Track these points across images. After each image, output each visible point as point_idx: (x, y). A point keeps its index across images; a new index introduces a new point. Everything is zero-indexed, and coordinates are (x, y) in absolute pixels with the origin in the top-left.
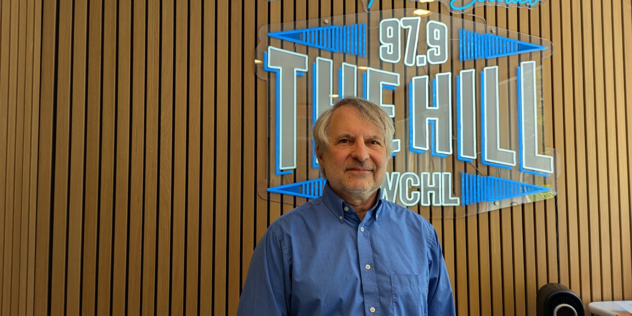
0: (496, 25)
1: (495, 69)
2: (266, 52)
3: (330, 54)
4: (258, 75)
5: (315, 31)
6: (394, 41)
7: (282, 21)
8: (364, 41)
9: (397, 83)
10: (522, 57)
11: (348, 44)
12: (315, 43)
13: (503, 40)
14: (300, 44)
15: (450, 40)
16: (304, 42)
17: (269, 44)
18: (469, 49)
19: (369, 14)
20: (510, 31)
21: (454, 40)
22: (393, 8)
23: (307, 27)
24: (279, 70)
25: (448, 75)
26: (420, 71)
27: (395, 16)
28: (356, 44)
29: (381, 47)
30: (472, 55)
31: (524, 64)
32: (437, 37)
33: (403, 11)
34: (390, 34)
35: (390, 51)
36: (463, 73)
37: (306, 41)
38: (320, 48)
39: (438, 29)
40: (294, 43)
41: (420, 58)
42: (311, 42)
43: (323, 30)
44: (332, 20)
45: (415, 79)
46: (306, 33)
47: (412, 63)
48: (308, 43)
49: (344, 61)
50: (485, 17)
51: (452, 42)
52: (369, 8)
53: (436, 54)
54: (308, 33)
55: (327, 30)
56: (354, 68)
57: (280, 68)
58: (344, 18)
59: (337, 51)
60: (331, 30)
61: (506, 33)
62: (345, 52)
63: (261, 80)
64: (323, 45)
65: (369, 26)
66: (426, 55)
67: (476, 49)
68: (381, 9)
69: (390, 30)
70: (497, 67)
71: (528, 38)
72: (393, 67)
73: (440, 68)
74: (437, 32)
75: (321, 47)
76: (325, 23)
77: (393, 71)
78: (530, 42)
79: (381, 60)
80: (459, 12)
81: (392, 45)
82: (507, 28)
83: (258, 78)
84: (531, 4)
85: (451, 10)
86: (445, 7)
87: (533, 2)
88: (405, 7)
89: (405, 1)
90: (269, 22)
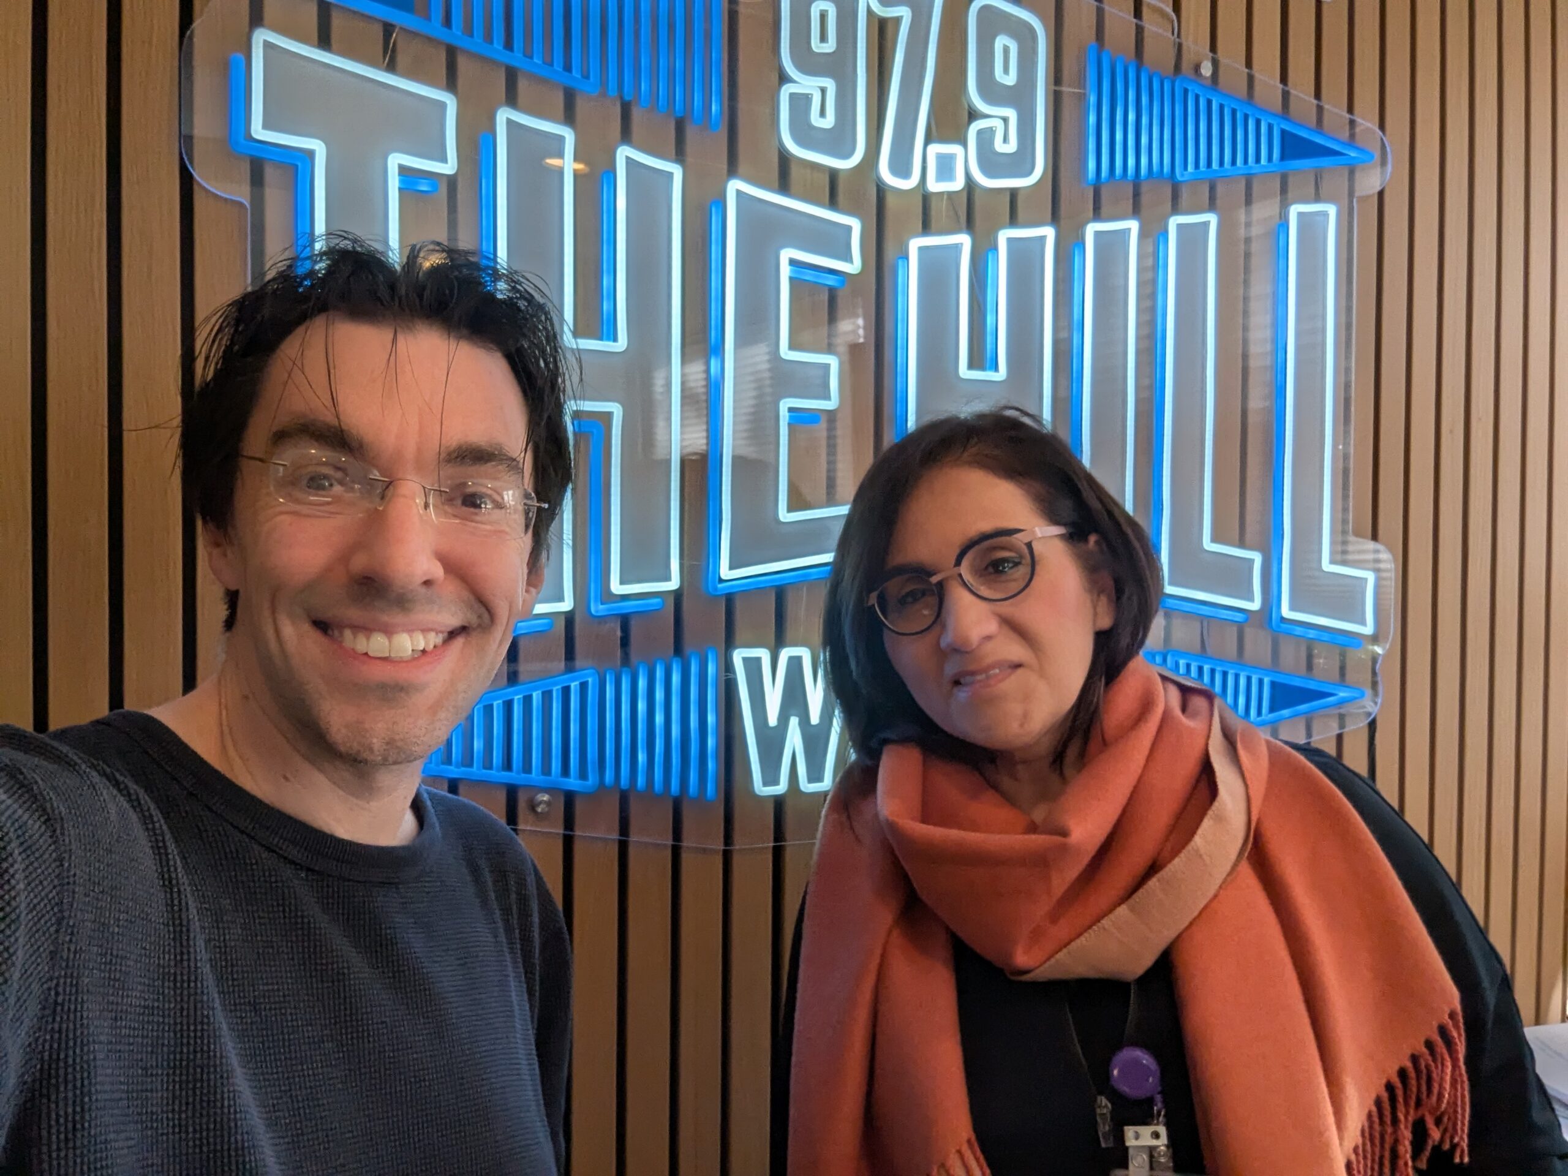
0: (1213, 48)
1: (1206, 225)
2: (240, 56)
3: (560, 99)
4: (196, 175)
6: (837, 66)
8: (715, 55)
9: (848, 258)
10: (1292, 186)
11: (645, 60)
12: (488, 38)
13: (1234, 112)
14: (414, 34)
15: (1053, 87)
16: (434, 28)
17: (256, 18)
18: (1119, 136)
20: (1257, 75)
21: (1065, 89)
24: (310, 154)
25: (1043, 239)
26: (939, 210)
28: (679, 64)
29: (786, 90)
30: (1131, 162)
31: (1300, 215)
32: (1006, 70)
34: (823, 38)
35: (823, 113)
36: (1098, 234)
37: (447, 22)
38: (515, 63)
39: (1014, 35)
40: (388, 29)
41: (940, 157)
42: (469, 31)
45: (921, 249)
47: (905, 174)
48: (456, 35)
49: (626, 136)
50: (1176, 6)
51: (1058, 99)
53: (1000, 147)
56: (670, 175)
57: (318, 147)
59: (592, 88)
61: (1245, 82)
62: (627, 98)
63: (216, 196)
64: (529, 55)
66: (965, 145)
67: (1144, 140)
69: (823, 17)
70: (1212, 219)
71: (1314, 110)
72: (833, 189)
73: (1014, 208)
74: (1006, 50)
75: (516, 58)
77: (833, 203)
78: (1320, 126)
79: (782, 148)
81: (830, 84)
82: (1249, 64)
83: (196, 187)
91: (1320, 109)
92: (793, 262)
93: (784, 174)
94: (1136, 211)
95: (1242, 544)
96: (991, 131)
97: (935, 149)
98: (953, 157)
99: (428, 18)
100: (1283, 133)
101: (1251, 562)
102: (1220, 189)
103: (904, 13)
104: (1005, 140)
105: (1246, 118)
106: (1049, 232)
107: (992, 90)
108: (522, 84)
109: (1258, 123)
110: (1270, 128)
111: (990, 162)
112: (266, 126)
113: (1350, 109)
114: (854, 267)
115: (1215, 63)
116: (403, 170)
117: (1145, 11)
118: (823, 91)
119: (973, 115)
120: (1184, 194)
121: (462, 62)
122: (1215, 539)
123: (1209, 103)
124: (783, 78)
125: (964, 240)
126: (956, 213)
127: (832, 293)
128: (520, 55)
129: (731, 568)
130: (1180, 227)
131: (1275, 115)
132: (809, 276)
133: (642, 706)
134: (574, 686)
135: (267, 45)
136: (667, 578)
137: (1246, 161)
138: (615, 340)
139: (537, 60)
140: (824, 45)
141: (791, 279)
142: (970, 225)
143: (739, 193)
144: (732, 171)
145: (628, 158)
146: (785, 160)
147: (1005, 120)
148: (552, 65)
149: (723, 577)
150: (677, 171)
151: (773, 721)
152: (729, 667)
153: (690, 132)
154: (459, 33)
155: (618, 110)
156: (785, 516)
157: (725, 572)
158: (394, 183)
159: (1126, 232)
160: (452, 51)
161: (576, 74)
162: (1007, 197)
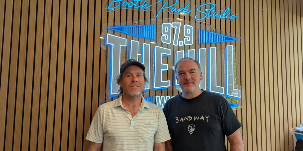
0: (216, 28)
1: (215, 48)
2: (106, 36)
3: (137, 38)
4: (101, 47)
5: (130, 27)
6: (168, 33)
7: (114, 22)
8: (154, 33)
10: (227, 43)
11: (146, 34)
12: (130, 33)
13: (218, 35)
14: (123, 33)
16: (125, 32)
17: (107, 33)
18: (203, 39)
19: (157, 20)
22: (168, 18)
23: (127, 25)
24: (112, 45)
25: (193, 51)
26: (180, 48)
27: (169, 21)
28: (150, 34)
29: (162, 36)
30: (205, 42)
31: (228, 47)
32: (188, 32)
33: (173, 19)
34: (166, 30)
35: (166, 38)
36: (200, 50)
37: (126, 32)
39: (189, 28)
40: (120, 33)
41: (180, 42)
43: (134, 27)
44: (139, 22)
45: (178, 52)
46: (126, 28)
49: (144, 42)
50: (211, 24)
51: (195, 35)
52: (157, 17)
54: (127, 28)
55: (136, 27)
56: (149, 45)
57: (113, 44)
58: (145, 21)
59: (141, 37)
60: (138, 27)
61: (220, 32)
62: (145, 38)
63: (103, 49)
65: (156, 26)
67: (206, 39)
68: (162, 18)
69: (166, 28)
70: (216, 48)
72: (168, 46)
73: (190, 47)
74: (188, 30)
75: (133, 35)
76: (135, 23)
77: (168, 48)
78: (231, 36)
79: (162, 42)
81: (167, 35)
82: (221, 30)
83: (101, 49)
84: (231, 19)
85: (195, 20)
86: (192, 18)
87: (232, 18)
88: (174, 17)
89: (174, 15)
90: (108, 22)
91: (231, 34)
92: (163, 54)
93: (162, 45)
94: (206, 47)
95: (221, 86)
96: (187, 39)
97: (179, 41)
98: (182, 42)
99: (124, 31)
100: (225, 37)
101: (222, 88)
102: (217, 44)
103: (176, 27)
104: (188, 40)
105: (220, 36)
106: (194, 50)
107: (187, 34)
108: (134, 37)
109: (222, 36)
110: (223, 37)
111: (186, 42)
112: (108, 43)
113: (235, 34)
114: (170, 54)
115: (216, 30)
116: (121, 46)
117: (207, 25)
118: (166, 36)
119: (185, 37)
120: (212, 45)
121: (127, 35)
122: (217, 85)
123: (215, 34)
124: (162, 35)
125: (183, 51)
126: (182, 48)
127: (168, 57)
128: (133, 34)
129: (156, 87)
130: (211, 49)
131: (224, 35)
132: (165, 55)
135: (108, 35)
136: (148, 88)
137: (220, 41)
140: (166, 31)
141: (162, 56)
142: (184, 49)
143: (157, 47)
144: (156, 45)
145: (144, 44)
146: (162, 43)
148: (136, 35)
150: (150, 45)
151: (160, 104)
152: (155, 98)
153: (151, 41)
155: (143, 40)
156: (162, 81)
157: (155, 87)
158: (120, 48)
159: (204, 49)
160: (126, 34)
161: (139, 36)
162: (189, 46)
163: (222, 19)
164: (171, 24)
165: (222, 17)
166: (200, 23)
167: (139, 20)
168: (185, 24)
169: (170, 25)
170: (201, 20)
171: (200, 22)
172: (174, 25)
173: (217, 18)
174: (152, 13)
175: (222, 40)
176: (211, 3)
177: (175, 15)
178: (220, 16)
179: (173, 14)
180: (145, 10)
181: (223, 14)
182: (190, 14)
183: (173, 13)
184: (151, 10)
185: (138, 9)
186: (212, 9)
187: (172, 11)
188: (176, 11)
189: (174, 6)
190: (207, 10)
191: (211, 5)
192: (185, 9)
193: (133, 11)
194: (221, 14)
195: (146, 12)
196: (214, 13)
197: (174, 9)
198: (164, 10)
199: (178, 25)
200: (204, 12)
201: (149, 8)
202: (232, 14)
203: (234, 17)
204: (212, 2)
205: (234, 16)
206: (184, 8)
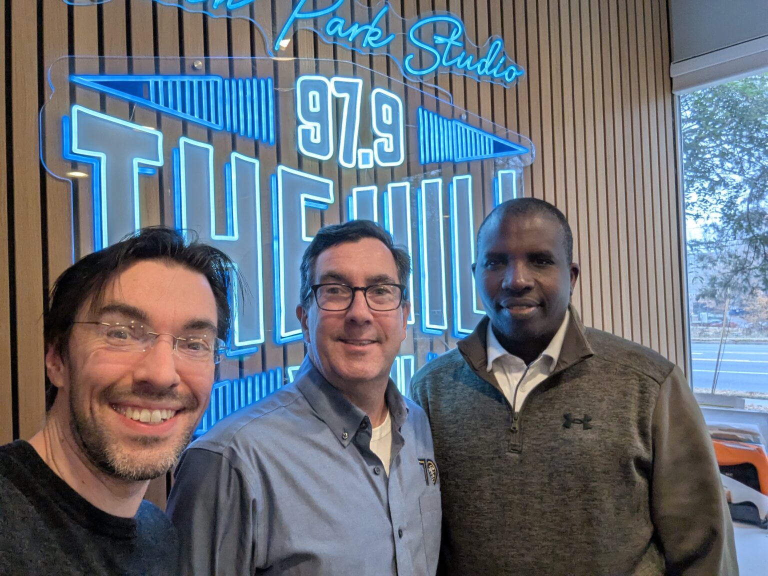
0: (466, 108)
1: (467, 179)
2: (67, 118)
3: (206, 133)
4: (47, 170)
5: (174, 83)
6: (320, 118)
7: (101, 52)
8: (270, 114)
9: (328, 197)
11: (241, 116)
12: (175, 108)
13: (475, 134)
14: (144, 107)
15: (406, 125)
16: (151, 103)
17: (73, 100)
18: (432, 144)
19: (276, 62)
20: (483, 119)
21: (410, 126)
22: (316, 56)
24: (99, 159)
25: (405, 187)
26: (363, 176)
27: (320, 72)
28: (256, 117)
29: (300, 128)
30: (438, 154)
31: (502, 174)
32: (387, 118)
33: (333, 63)
34: (314, 106)
35: (315, 137)
36: (426, 184)
37: (157, 101)
38: (186, 118)
39: (389, 104)
40: (131, 105)
41: (363, 154)
42: (166, 104)
43: (191, 83)
44: (207, 63)
45: (357, 192)
46: (156, 83)
47: (350, 161)
48: (161, 106)
49: (234, 148)
50: (451, 92)
51: (408, 128)
53: (386, 150)
54: (160, 86)
55: (200, 83)
56: (254, 164)
57: (102, 156)
58: (231, 62)
59: (219, 127)
60: (208, 83)
61: (478, 121)
62: (235, 131)
63: (56, 178)
64: (192, 113)
65: (276, 84)
66: (373, 149)
67: (442, 145)
68: (296, 54)
69: (314, 97)
70: (469, 177)
71: (505, 132)
72: (320, 168)
73: (393, 175)
74: (387, 110)
75: (188, 116)
76: (193, 66)
77: (320, 174)
78: (507, 139)
79: (299, 152)
80: (418, 80)
81: (318, 125)
82: (480, 114)
83: (47, 175)
84: (507, 79)
85: (405, 72)
86: (397, 67)
87: (510, 76)
88: (335, 57)
89: (335, 46)
90: (71, 51)
91: (507, 131)
92: (306, 199)
93: (300, 162)
94: (440, 175)
96: (383, 143)
97: (361, 151)
98: (368, 154)
99: (149, 99)
100: (495, 142)
102: (471, 164)
103: (346, 96)
104: (389, 147)
105: (480, 136)
106: (407, 184)
107: (382, 127)
108: (189, 127)
109: (484, 137)
110: (489, 139)
111: (383, 155)
112: (79, 147)
113: (518, 132)
114: (331, 201)
115: (467, 114)
116: (140, 165)
117: (439, 94)
118: (315, 128)
119: (375, 137)
120: (458, 167)
121: (163, 118)
122: (478, 309)
123: (466, 130)
124: (299, 123)
125: (374, 188)
126: (371, 178)
127: (322, 212)
128: (189, 115)
129: (286, 332)
130: (457, 181)
131: (490, 134)
132: (313, 205)
133: (250, 395)
134: (220, 388)
135: (79, 112)
136: (259, 338)
137: (481, 153)
138: (233, 235)
139: (196, 116)
140: (315, 109)
141: (306, 206)
142: (376, 182)
143: (283, 171)
144: (279, 162)
145: (236, 157)
146: (300, 156)
147: (388, 138)
148: (201, 118)
149: (283, 336)
150: (257, 163)
152: (286, 375)
153: (261, 148)
154: (163, 106)
157: (283, 334)
158: (136, 170)
159: (437, 183)
160: (159, 114)
161: (213, 121)
162: (390, 170)
163: (481, 78)
164: (329, 79)
165: (483, 71)
166: (419, 85)
167: (206, 53)
168: (373, 88)
169: (325, 85)
170: (422, 77)
171: (421, 84)
172: (339, 87)
173: (467, 72)
174: (256, 32)
175: (485, 153)
176: (449, 15)
177: (339, 49)
178: (477, 68)
179: (331, 42)
180: (229, 13)
181: (484, 60)
182: (388, 51)
183: (332, 39)
184: (252, 16)
185: (201, 6)
186: (454, 37)
187: (331, 29)
188: (343, 32)
189: (334, 14)
190: (440, 40)
191: (450, 24)
192: (372, 29)
193: (180, 12)
194: (478, 58)
195: (233, 23)
196: (460, 55)
197: (336, 24)
198: (300, 23)
199: (350, 89)
200: (430, 46)
201: (244, 6)
202: (507, 65)
203: (514, 75)
204: (451, 13)
205: (514, 69)
206: (370, 24)
